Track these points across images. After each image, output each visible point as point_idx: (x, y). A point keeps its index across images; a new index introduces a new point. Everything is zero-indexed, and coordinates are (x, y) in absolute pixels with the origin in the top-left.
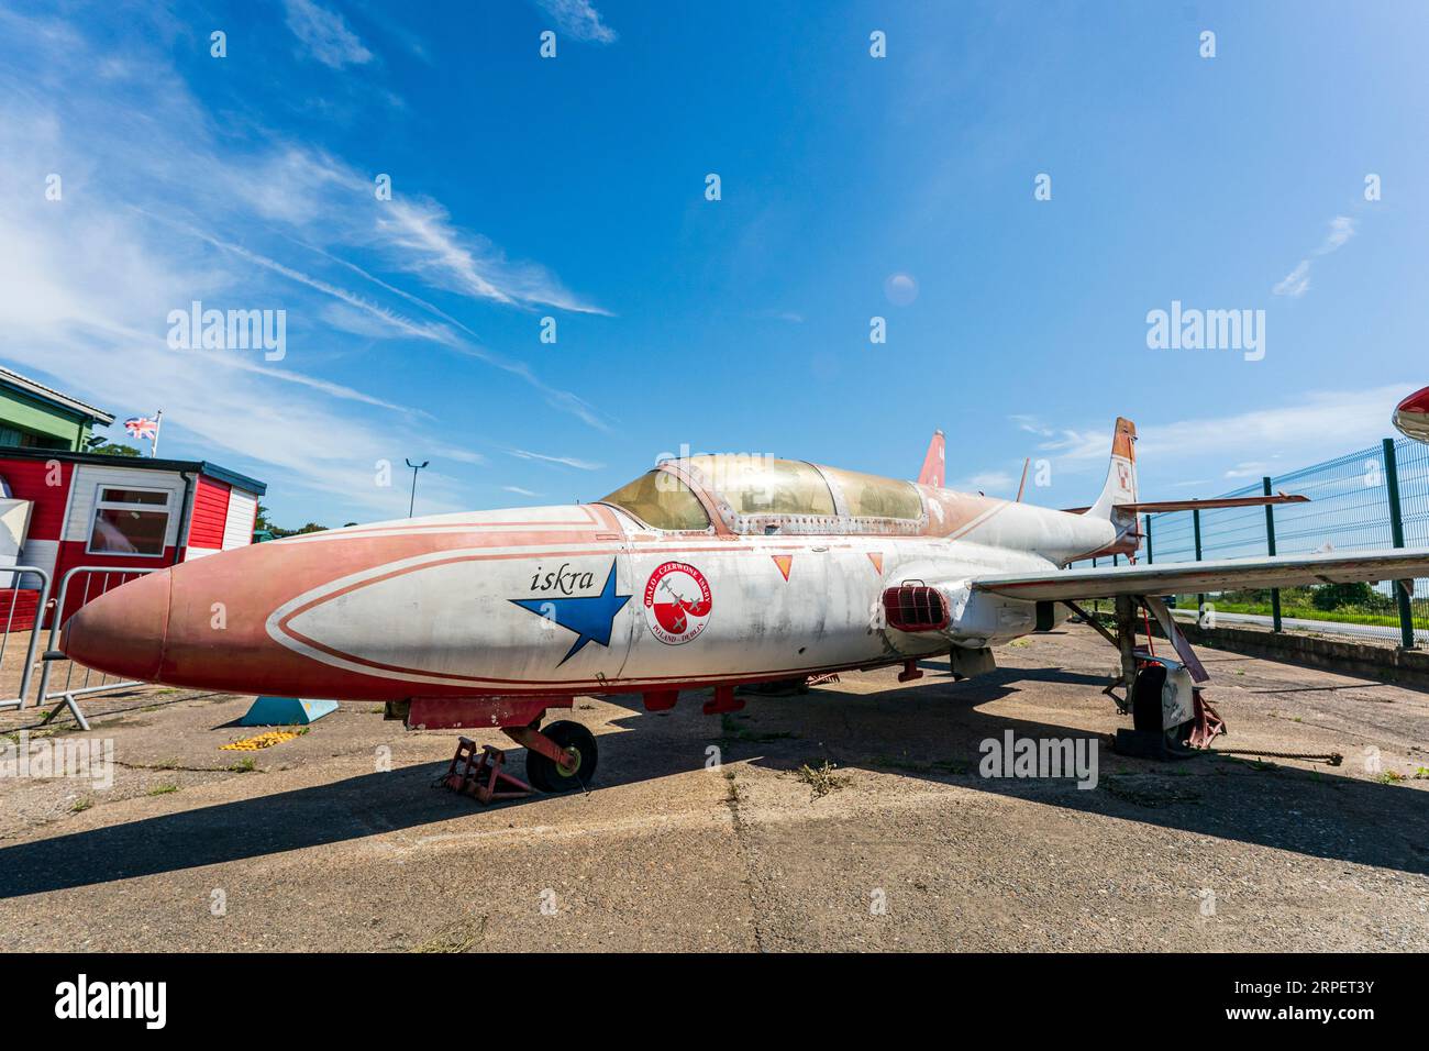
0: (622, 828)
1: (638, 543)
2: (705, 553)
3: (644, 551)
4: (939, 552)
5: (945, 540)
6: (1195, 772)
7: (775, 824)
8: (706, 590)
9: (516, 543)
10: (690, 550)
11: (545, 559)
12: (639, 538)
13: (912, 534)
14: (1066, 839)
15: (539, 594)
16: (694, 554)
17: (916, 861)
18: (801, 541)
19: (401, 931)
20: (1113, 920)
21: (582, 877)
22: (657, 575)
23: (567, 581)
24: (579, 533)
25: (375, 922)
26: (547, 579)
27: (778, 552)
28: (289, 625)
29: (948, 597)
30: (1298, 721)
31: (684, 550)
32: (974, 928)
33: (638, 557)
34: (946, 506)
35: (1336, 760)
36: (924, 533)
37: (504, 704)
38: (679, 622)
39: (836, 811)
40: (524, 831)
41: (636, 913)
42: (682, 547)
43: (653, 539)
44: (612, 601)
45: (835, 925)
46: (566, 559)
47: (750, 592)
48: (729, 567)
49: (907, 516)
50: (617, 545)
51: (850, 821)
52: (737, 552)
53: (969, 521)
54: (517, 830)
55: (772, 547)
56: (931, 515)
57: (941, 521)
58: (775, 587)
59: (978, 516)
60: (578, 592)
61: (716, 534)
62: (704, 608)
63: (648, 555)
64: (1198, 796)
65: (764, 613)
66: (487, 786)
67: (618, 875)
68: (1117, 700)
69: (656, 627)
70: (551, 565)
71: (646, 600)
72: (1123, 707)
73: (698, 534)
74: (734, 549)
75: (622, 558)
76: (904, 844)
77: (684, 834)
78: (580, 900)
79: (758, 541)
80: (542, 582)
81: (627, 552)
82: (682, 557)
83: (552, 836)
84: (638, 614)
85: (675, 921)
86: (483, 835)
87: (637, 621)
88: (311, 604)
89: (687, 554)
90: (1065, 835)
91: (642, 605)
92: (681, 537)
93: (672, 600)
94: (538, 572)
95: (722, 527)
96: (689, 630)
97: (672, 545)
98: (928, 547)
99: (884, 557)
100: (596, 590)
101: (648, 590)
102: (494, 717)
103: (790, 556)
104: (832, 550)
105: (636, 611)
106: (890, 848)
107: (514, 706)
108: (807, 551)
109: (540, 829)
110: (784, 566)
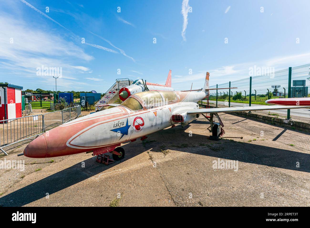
0: (135, 168)
1: (131, 114)
2: (142, 114)
3: (132, 116)
4: (180, 105)
5: (180, 102)
6: (222, 142)
7: (160, 163)
8: (143, 121)
9: (109, 119)
10: (140, 114)
11: (115, 121)
12: (131, 113)
13: (175, 103)
14: (207, 160)
15: (115, 128)
16: (141, 114)
17: (185, 168)
18: (158, 108)
19: (107, 197)
20: (218, 176)
21: (133, 180)
22: (135, 120)
23: (120, 125)
24: (120, 114)
25: (101, 195)
26: (116, 125)
27: (154, 111)
28: (71, 143)
29: (184, 116)
30: (235, 129)
31: (139, 114)
32: (198, 181)
33: (131, 117)
34: (180, 96)
35: (242, 138)
36: (177, 102)
37: (109, 148)
38: (139, 128)
39: (169, 159)
40: (117, 170)
41: (145, 186)
42: (138, 114)
43: (133, 113)
44: (128, 126)
45: (178, 184)
46: (119, 120)
47: (150, 120)
48: (147, 116)
49: (174, 99)
50: (127, 116)
51: (172, 161)
52: (148, 113)
53: (184, 98)
54: (116, 171)
55: (153, 110)
56: (178, 98)
57: (180, 99)
58: (154, 118)
59: (185, 96)
60: (122, 126)
61: (144, 110)
62: (143, 125)
63: (133, 116)
64: (224, 148)
65: (153, 123)
66: (107, 162)
67: (139, 178)
68: (209, 130)
69: (135, 130)
70: (116, 122)
71: (133, 125)
72: (210, 131)
73: (141, 110)
74: (147, 112)
75: (129, 118)
76: (183, 165)
77: (146, 167)
78: (135, 185)
79: (151, 110)
80: (115, 126)
81: (129, 117)
82: (139, 116)
83: (123, 171)
84: (132, 128)
85: (153, 187)
86: (110, 172)
87: (132, 129)
88: (74, 138)
89: (139, 115)
90: (206, 159)
91: (133, 126)
92: (138, 112)
93: (138, 124)
94: (114, 124)
95: (144, 108)
96: (141, 129)
97: (137, 113)
98: (178, 105)
99: (171, 108)
100: (125, 125)
101: (133, 123)
102: (108, 150)
103: (156, 112)
104: (163, 109)
105: (132, 127)
106: (181, 166)
107: (111, 148)
108: (159, 110)
109: (120, 170)
110: (155, 113)
